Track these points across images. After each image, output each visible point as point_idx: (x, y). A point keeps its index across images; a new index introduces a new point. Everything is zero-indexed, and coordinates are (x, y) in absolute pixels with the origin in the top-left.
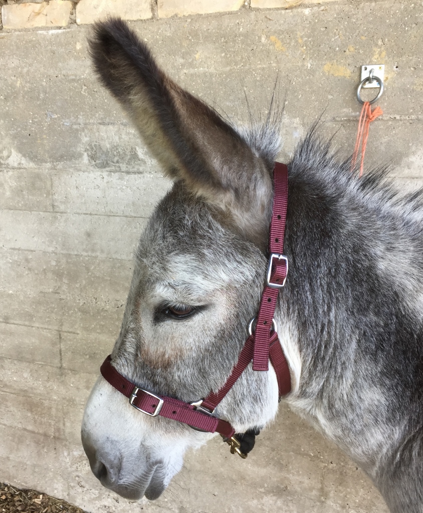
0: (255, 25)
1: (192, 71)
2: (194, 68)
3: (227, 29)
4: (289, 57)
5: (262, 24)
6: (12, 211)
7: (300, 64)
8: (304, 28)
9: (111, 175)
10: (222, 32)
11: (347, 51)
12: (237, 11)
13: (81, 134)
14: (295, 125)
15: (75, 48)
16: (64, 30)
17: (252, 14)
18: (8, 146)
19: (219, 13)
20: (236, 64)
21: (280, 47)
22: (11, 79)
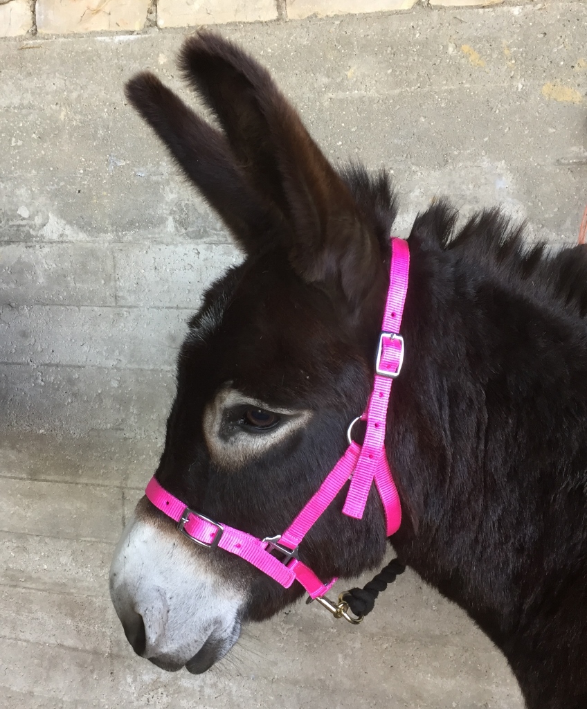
0: (438, 30)
1: (341, 95)
2: (344, 91)
3: (396, 35)
4: (490, 75)
5: (450, 27)
7: (506, 85)
8: (512, 34)
9: (212, 248)
10: (388, 39)
11: (576, 66)
12: (409, 10)
13: (163, 189)
14: (499, 171)
15: (157, 62)
16: (139, 36)
17: (434, 15)
18: (44, 209)
19: (381, 12)
20: (409, 85)
21: (477, 61)
22: (51, 108)
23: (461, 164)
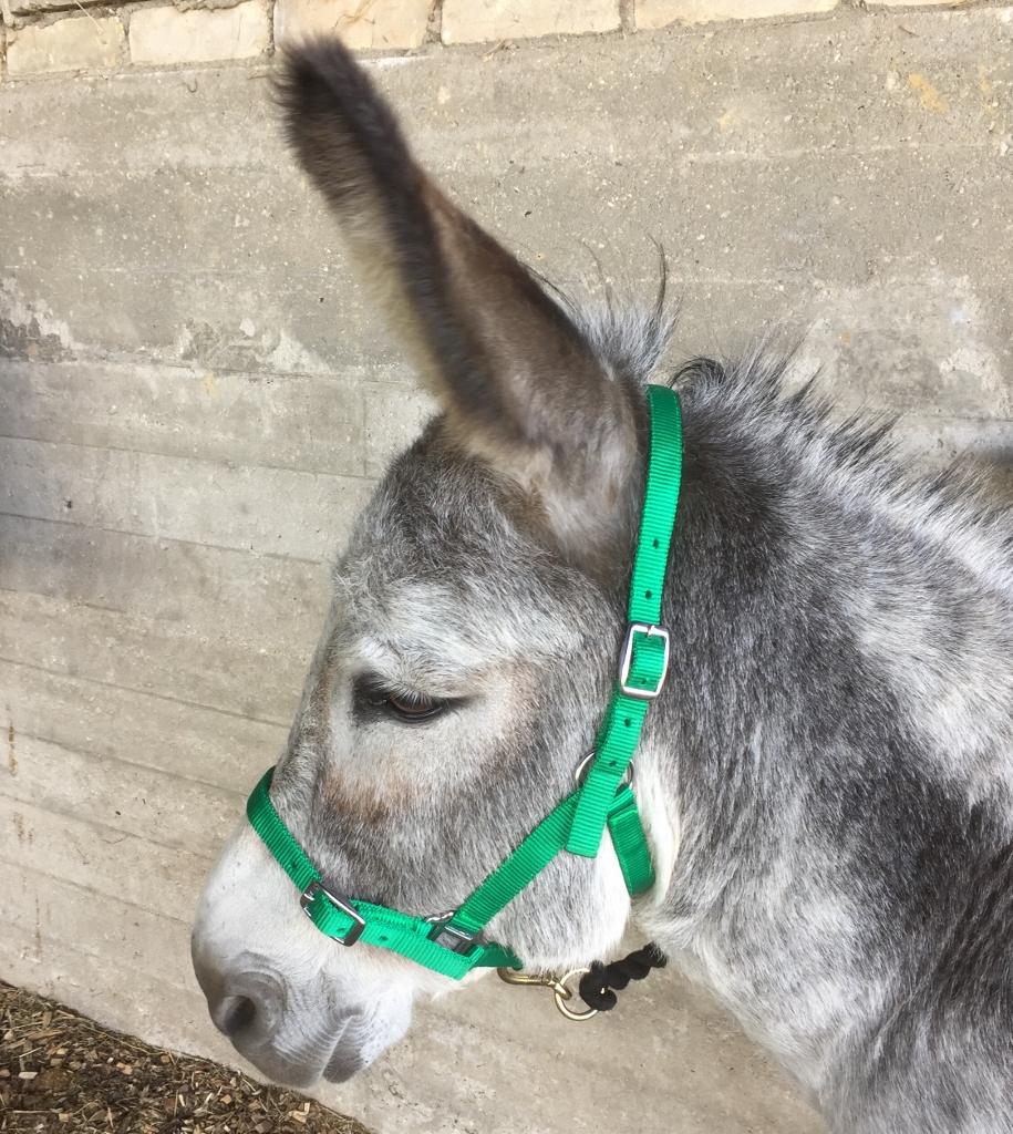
0: (873, 48)
1: (708, 156)
2: (713, 150)
3: (802, 57)
4: (954, 127)
5: (891, 44)
6: (275, 471)
7: (980, 144)
8: (997, 55)
10: (789, 64)
12: (829, 12)
14: (957, 293)
15: (436, 99)
16: (413, 58)
17: (868, 22)
18: (273, 324)
19: (783, 16)
20: (818, 141)
21: (933, 102)
22: (288, 171)
23: (894, 279)
